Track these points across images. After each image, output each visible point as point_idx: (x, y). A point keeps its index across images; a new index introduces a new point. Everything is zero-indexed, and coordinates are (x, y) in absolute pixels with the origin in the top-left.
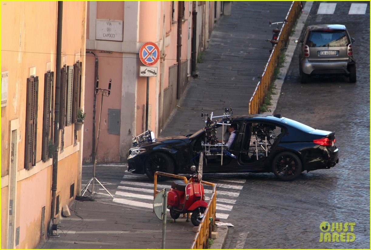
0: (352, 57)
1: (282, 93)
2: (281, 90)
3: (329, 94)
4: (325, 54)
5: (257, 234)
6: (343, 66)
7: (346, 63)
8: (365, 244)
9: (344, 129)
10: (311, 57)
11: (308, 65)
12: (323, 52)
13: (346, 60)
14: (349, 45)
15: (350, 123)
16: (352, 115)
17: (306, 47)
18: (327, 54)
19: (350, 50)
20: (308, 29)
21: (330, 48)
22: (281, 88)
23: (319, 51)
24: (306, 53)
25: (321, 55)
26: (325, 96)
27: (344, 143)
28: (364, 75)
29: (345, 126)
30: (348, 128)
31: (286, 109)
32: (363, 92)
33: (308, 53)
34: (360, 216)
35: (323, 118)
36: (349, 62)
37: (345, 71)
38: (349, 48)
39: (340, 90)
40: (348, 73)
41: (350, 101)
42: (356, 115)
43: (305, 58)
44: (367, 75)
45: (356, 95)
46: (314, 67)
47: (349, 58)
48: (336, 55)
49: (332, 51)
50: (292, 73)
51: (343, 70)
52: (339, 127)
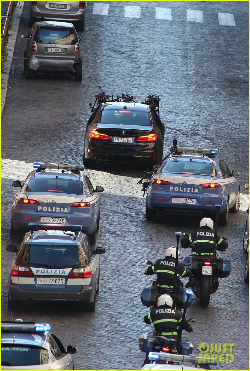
0: (79, 55)
1: (9, 88)
2: (8, 85)
3: (57, 91)
4: (53, 51)
5: (8, 230)
6: (70, 64)
7: (73, 62)
8: (118, 245)
9: (77, 127)
10: (38, 53)
11: (35, 61)
12: (51, 49)
13: (73, 58)
14: (77, 43)
15: (83, 122)
16: (83, 114)
17: (34, 43)
18: (54, 51)
19: (78, 48)
20: (36, 25)
21: (58, 46)
22: (7, 82)
23: (46, 48)
24: (33, 49)
25: (48, 51)
26: (53, 93)
27: (80, 142)
28: (88, 74)
29: (78, 125)
30: (81, 127)
31: (15, 104)
32: (89, 91)
33: (36, 49)
34: (107, 216)
35: (54, 115)
36: (75, 60)
37: (72, 70)
38: (76, 46)
39: (67, 88)
40: (74, 71)
41: (78, 100)
42: (87, 114)
43: (31, 54)
44: (91, 74)
45: (84, 94)
46: (40, 63)
47: (76, 56)
48: (64, 53)
49: (59, 49)
50: (15, 68)
51: (69, 68)
52: (72, 125)
